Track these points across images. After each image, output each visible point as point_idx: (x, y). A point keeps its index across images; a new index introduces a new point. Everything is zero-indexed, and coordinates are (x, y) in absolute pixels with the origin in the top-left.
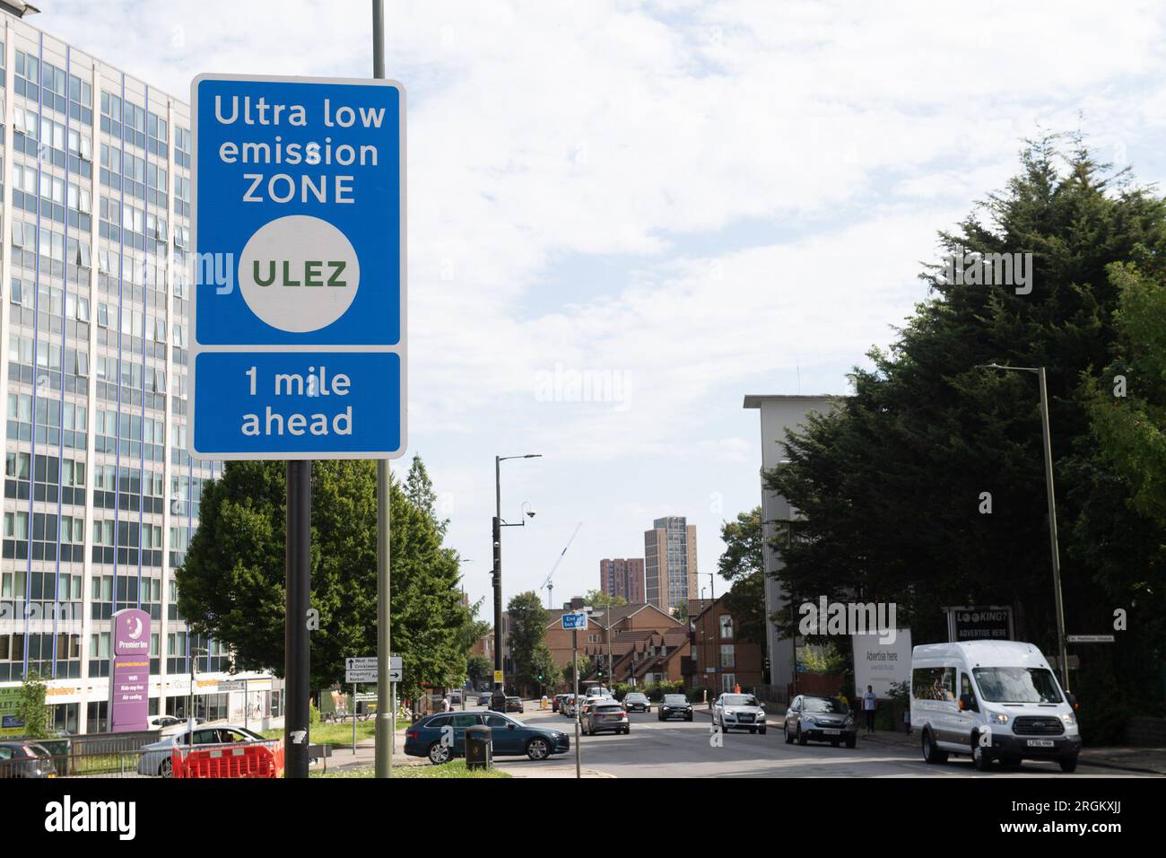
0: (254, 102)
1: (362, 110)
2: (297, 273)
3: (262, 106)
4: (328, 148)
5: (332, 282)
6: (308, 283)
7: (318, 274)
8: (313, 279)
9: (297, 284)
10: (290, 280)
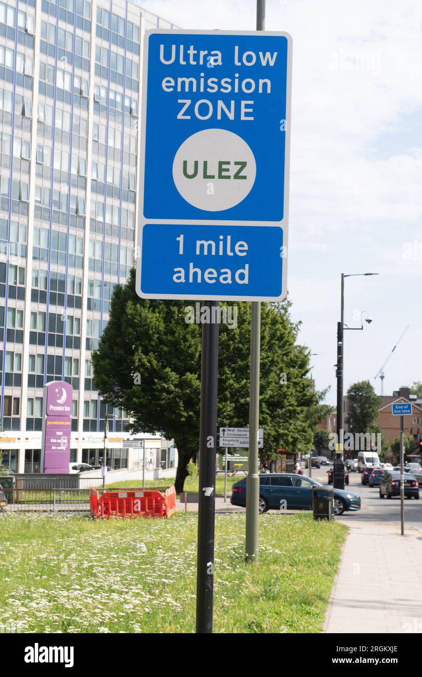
0: (186, 49)
1: (261, 54)
2: (213, 170)
3: (192, 52)
4: (237, 81)
5: (237, 176)
6: (221, 177)
7: (228, 170)
8: (224, 174)
9: (213, 177)
10: (208, 174)
